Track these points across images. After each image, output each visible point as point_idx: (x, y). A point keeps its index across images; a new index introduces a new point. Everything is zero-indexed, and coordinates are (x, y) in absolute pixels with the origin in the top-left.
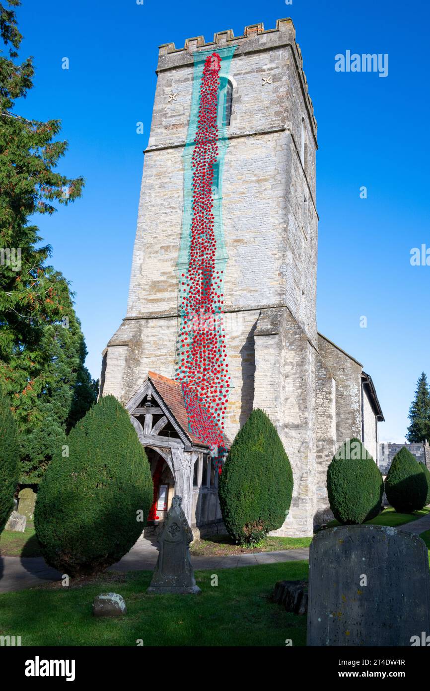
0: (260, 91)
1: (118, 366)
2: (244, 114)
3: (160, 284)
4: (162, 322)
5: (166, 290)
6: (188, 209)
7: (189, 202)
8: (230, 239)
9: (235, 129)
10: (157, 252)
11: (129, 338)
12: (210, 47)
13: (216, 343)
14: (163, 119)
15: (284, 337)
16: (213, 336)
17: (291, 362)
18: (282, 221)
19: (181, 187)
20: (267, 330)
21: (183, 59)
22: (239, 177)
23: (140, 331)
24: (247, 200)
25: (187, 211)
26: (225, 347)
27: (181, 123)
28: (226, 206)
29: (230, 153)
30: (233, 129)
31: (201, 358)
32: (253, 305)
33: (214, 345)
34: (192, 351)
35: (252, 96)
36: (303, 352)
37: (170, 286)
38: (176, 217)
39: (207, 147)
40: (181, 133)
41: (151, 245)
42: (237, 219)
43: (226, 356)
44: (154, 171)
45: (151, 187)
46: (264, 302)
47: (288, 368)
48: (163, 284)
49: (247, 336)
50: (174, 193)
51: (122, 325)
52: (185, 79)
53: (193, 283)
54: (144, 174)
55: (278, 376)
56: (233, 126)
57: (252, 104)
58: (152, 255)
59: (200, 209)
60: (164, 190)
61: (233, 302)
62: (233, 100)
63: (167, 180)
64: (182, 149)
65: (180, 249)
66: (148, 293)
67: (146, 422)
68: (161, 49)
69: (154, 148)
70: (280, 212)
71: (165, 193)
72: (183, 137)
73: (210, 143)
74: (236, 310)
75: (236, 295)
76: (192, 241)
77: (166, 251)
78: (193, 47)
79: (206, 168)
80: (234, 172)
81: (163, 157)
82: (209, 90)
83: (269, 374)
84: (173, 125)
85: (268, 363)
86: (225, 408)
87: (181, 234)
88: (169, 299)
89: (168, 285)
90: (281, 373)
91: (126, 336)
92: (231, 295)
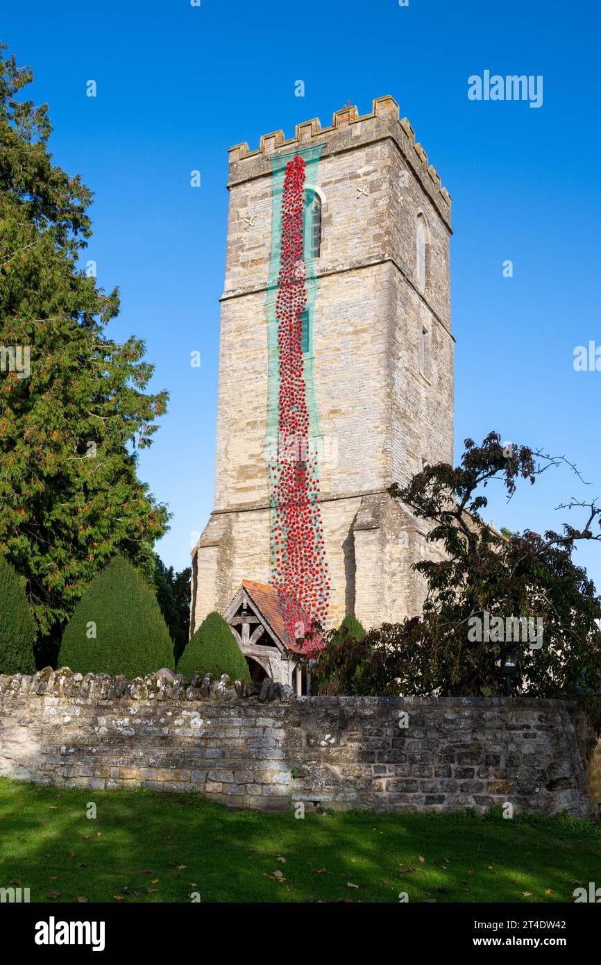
0: (355, 206)
1: (209, 569)
2: (336, 240)
3: (249, 469)
4: (254, 515)
5: (256, 476)
6: (275, 373)
7: (276, 364)
8: (324, 409)
9: (326, 262)
10: (243, 430)
11: (219, 537)
12: (291, 146)
13: (313, 538)
14: (240, 253)
15: (388, 528)
16: (309, 530)
17: (398, 558)
18: (384, 383)
19: (265, 345)
20: (368, 524)
21: (259, 166)
22: (333, 328)
23: (230, 527)
24: (343, 358)
25: (274, 375)
26: (323, 543)
27: (261, 257)
28: (318, 368)
29: (321, 296)
30: (324, 262)
31: (298, 556)
32: (354, 491)
33: (310, 540)
34: (287, 550)
35: (345, 214)
36: (411, 545)
37: (260, 471)
38: (262, 385)
39: (293, 291)
40: (261, 272)
41: (235, 422)
42: (332, 384)
43: (324, 553)
44: (233, 325)
45: (231, 346)
46: (366, 487)
47: (395, 565)
48: (252, 469)
49: (349, 529)
50: (257, 354)
51: (211, 520)
52: (263, 195)
53: (284, 467)
54: (222, 329)
55: (380, 576)
56: (324, 259)
57: (346, 226)
58: (238, 433)
59: (288, 372)
60: (246, 350)
61: (332, 488)
62: (323, 221)
63: (249, 336)
64: (265, 294)
65: (267, 425)
66: (236, 481)
67: (243, 631)
68: (231, 153)
69: (232, 294)
70: (382, 372)
71: (248, 354)
72: (265, 276)
73: (296, 285)
74: (335, 498)
75: (335, 480)
76: (281, 415)
77: (253, 428)
78: (270, 147)
79: (293, 318)
80: (327, 322)
81: (243, 306)
82: (292, 210)
83: (371, 574)
84: (252, 261)
85: (369, 561)
86: (326, 614)
87: (268, 405)
88: (260, 487)
89: (257, 469)
90: (385, 572)
91: (216, 535)
92: (329, 479)
